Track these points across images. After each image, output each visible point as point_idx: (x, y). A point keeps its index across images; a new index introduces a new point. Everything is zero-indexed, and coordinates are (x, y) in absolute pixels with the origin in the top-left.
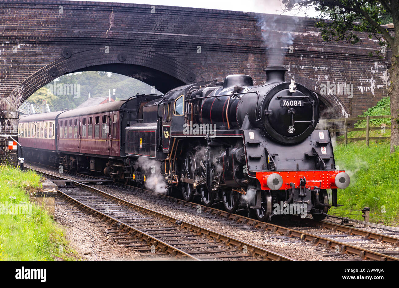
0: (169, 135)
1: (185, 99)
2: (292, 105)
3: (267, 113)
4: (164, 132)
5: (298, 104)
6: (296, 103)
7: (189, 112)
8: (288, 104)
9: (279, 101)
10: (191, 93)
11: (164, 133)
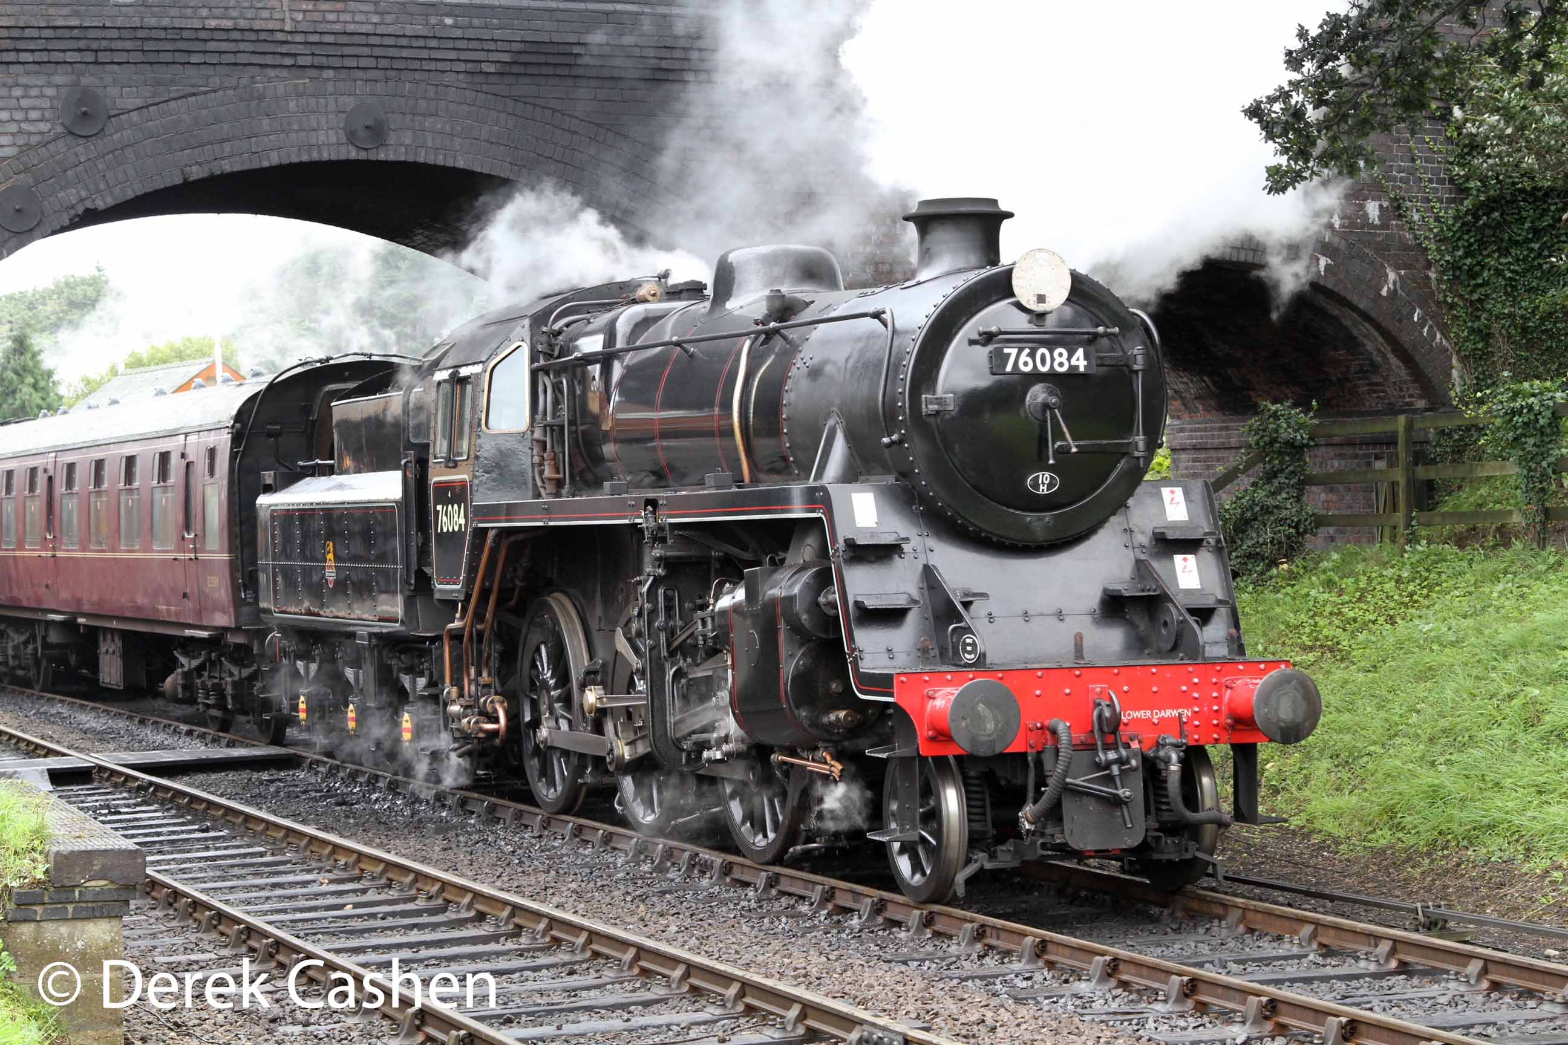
0: (462, 521)
1: (533, 359)
2: (1044, 369)
3: (934, 407)
4: (439, 507)
5: (1074, 362)
6: (1064, 359)
7: (554, 416)
8: (1026, 364)
9: (982, 353)
10: (559, 333)
11: (437, 513)
